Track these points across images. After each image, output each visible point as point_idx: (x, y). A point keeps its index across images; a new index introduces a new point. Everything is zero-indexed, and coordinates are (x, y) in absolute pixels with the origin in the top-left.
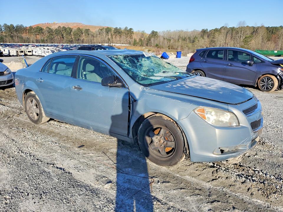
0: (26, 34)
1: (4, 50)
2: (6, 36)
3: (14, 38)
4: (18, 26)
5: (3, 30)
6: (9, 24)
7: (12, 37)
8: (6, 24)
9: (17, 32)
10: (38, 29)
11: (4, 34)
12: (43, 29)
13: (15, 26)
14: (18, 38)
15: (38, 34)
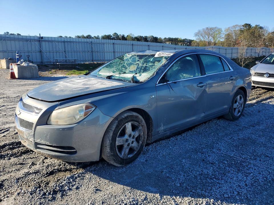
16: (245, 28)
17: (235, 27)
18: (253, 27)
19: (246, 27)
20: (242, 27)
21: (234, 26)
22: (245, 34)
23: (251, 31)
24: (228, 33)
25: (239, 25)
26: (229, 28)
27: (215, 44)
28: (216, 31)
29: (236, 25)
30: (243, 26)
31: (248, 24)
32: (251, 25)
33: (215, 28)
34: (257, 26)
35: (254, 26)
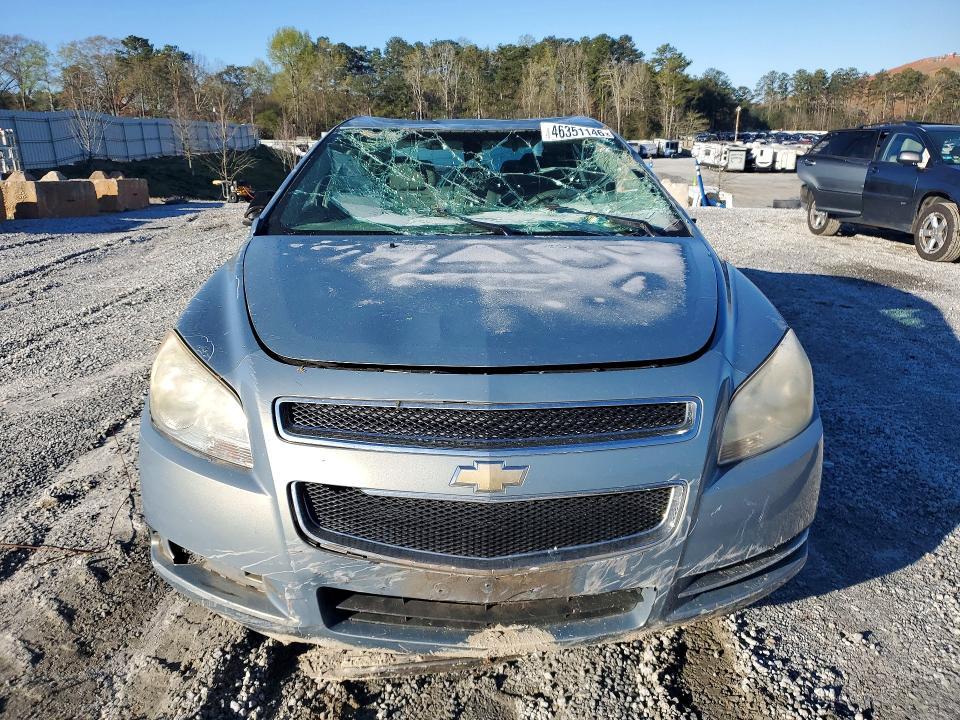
0: (860, 98)
1: (762, 152)
2: (793, 110)
3: (816, 115)
4: (839, 75)
5: (790, 89)
6: (811, 70)
7: (810, 110)
8: (804, 71)
9: (831, 95)
10: (906, 81)
11: (790, 104)
12: (926, 78)
13: (829, 75)
14: (828, 114)
15: (901, 98)
16: (133, 52)
17: (98, 43)
18: (158, 52)
19: (136, 49)
20: (121, 48)
21: (91, 41)
22: (139, 72)
23: (154, 63)
24: (73, 63)
25: (110, 38)
26: (73, 44)
27: (31, 105)
28: (23, 51)
29: (99, 38)
30: (123, 42)
31: (139, 39)
32: (150, 43)
33: (16, 38)
34: (169, 48)
35: (162, 48)
